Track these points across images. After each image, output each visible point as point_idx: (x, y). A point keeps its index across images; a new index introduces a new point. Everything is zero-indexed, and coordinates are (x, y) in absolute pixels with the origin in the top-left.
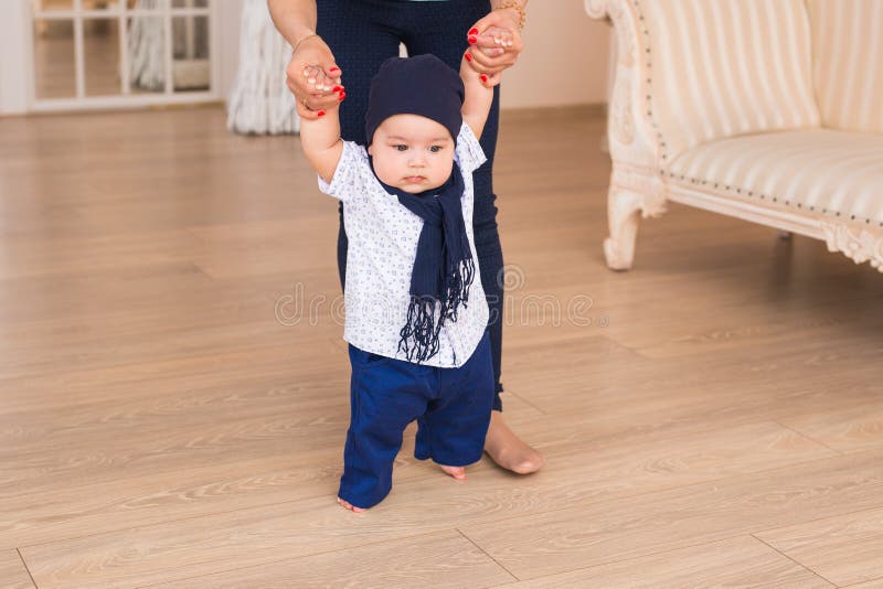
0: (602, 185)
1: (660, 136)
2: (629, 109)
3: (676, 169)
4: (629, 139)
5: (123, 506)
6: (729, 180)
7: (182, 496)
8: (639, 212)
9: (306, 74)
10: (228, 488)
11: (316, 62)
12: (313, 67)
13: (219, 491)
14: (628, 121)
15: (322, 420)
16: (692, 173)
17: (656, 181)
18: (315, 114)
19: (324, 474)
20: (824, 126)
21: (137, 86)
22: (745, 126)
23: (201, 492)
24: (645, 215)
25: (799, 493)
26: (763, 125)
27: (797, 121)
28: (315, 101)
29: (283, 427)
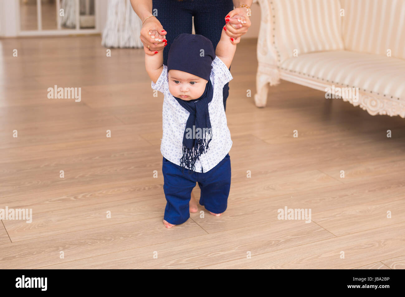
0: (254, 72)
1: (278, 52)
2: (265, 40)
3: (284, 66)
4: (265, 53)
5: (47, 202)
6: (305, 71)
7: (72, 198)
8: (269, 84)
9: (150, 33)
10: (91, 195)
11: (154, 28)
12: (153, 31)
13: (88, 196)
14: (265, 45)
15: (132, 168)
16: (290, 67)
17: (276, 71)
18: (153, 53)
19: (132, 190)
20: (345, 49)
21: (65, 26)
22: (313, 49)
23: (80, 196)
24: (271, 84)
25: (325, 199)
26: (320, 48)
27: (334, 47)
28: (154, 46)
29: (116, 170)
